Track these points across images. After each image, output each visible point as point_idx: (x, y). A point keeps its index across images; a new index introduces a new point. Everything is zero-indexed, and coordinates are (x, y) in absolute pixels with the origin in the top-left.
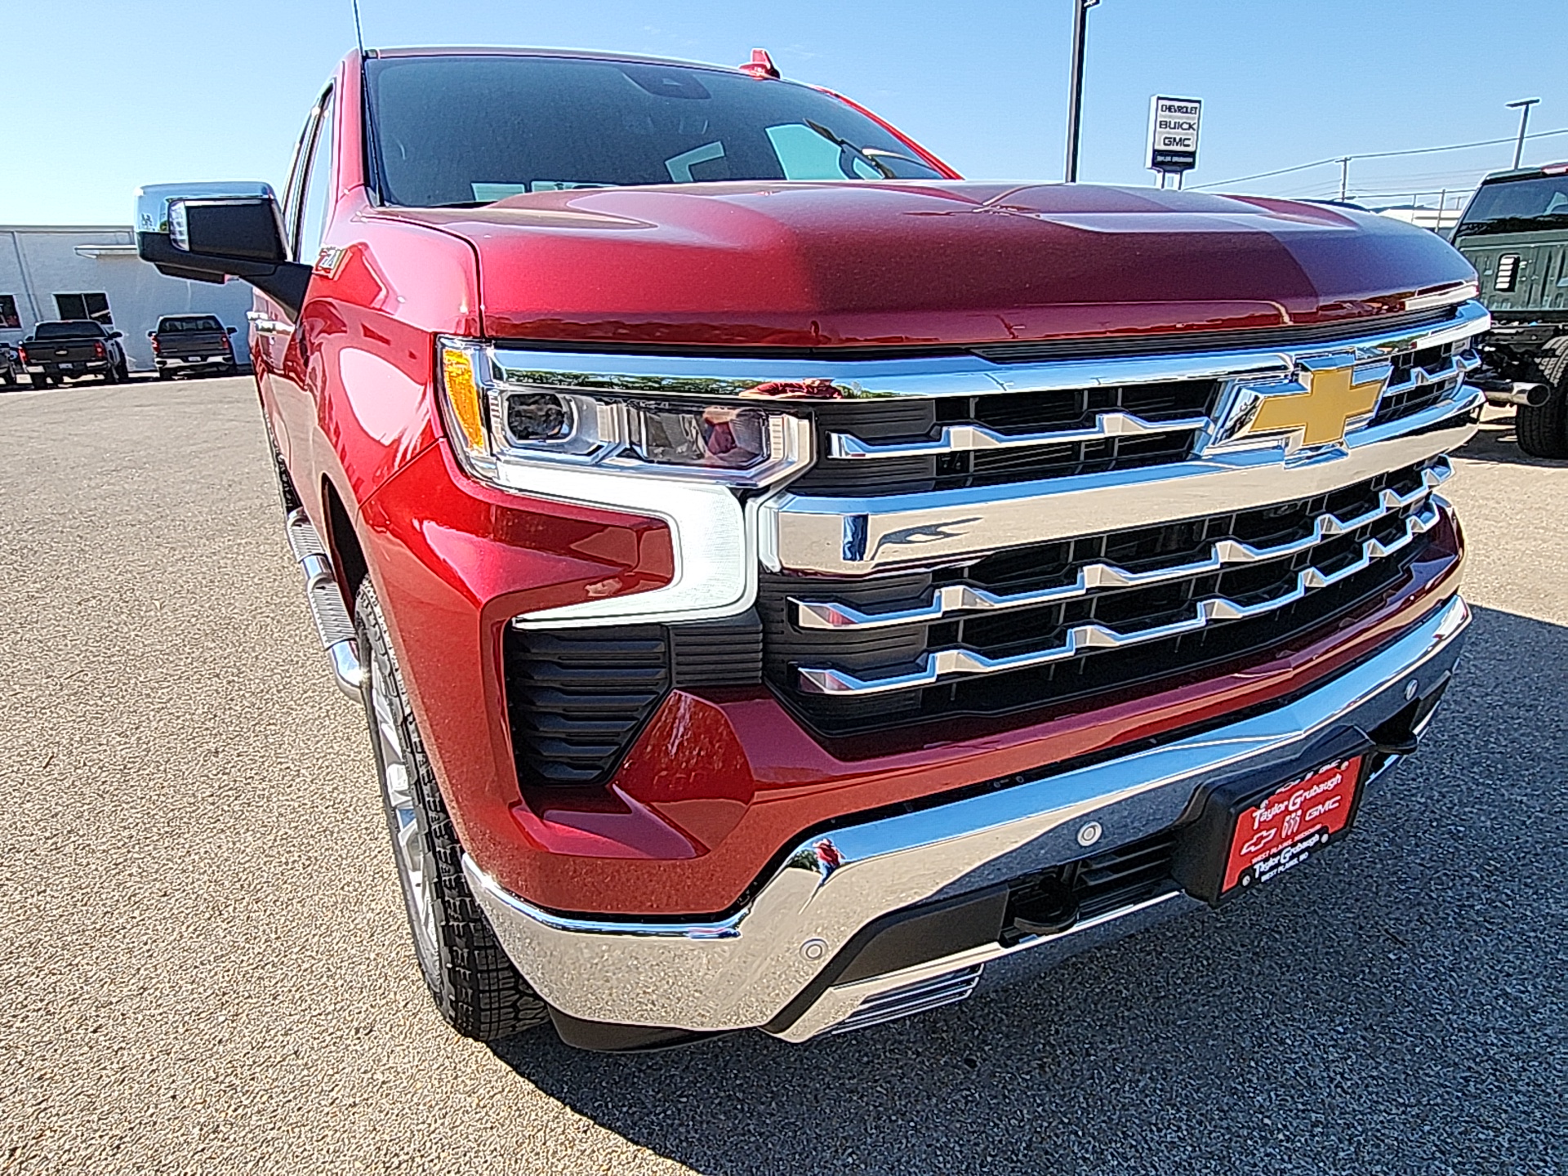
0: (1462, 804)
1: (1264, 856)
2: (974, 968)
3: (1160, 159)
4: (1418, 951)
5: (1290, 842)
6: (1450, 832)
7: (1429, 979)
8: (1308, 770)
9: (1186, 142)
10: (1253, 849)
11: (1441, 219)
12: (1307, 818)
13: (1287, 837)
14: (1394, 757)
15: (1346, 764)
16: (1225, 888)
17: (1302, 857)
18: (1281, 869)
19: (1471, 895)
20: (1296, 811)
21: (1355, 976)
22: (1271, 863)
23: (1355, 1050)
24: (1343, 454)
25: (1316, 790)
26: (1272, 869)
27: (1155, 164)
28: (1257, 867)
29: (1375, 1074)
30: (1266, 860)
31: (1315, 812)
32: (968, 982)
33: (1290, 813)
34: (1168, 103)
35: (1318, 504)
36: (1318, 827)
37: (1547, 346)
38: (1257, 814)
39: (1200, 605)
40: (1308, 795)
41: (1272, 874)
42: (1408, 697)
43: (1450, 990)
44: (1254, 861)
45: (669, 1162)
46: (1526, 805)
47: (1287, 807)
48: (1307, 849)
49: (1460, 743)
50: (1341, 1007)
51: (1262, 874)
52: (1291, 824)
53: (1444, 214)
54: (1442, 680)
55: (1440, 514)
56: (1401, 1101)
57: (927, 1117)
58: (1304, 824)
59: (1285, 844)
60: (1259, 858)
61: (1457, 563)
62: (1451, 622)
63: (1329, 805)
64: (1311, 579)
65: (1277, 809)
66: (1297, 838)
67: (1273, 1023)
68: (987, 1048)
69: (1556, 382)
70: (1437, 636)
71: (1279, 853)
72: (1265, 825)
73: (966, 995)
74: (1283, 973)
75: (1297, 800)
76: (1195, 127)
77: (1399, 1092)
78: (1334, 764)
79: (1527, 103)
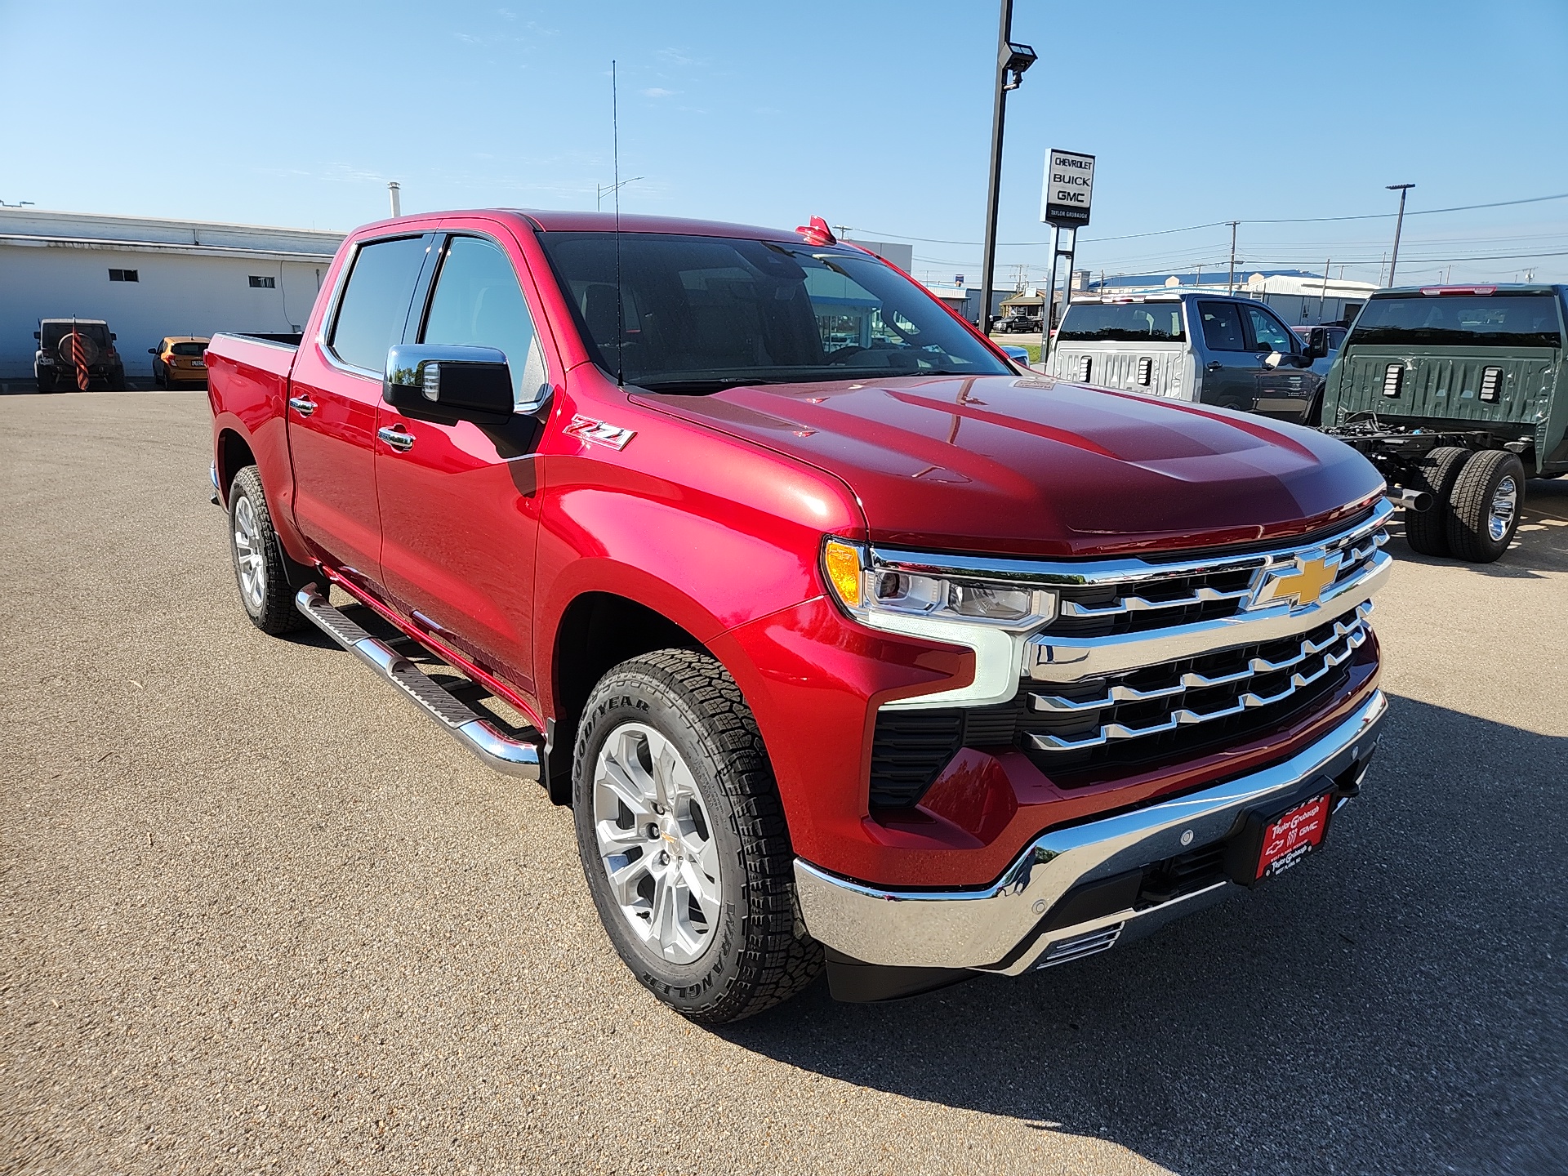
0: (1384, 849)
1: (1277, 858)
2: (1117, 926)
3: (1054, 213)
4: (1363, 947)
5: (1291, 850)
6: (1377, 868)
7: (1372, 964)
8: (1302, 802)
9: (1080, 198)
10: (1272, 852)
11: (1326, 288)
12: (1301, 834)
13: (1290, 846)
14: (1345, 800)
15: (1322, 798)
16: (1257, 877)
17: (1298, 861)
18: (1286, 867)
19: (1394, 910)
20: (1294, 829)
21: (1323, 964)
22: (1281, 862)
23: (1328, 1008)
24: (1318, 607)
25: (1306, 815)
26: (1281, 866)
27: (1049, 218)
28: (1273, 864)
29: (1343, 1020)
30: (1278, 861)
31: (1304, 830)
32: (1111, 936)
33: (1292, 830)
34: (1063, 156)
35: (1301, 638)
36: (1306, 841)
37: (1430, 456)
38: (1275, 829)
39: (1240, 697)
40: (1301, 818)
41: (1281, 870)
42: (1354, 758)
43: (1386, 970)
44: (1272, 860)
45: (888, 1094)
46: (1428, 848)
47: (1290, 825)
48: (1300, 855)
49: (1379, 804)
50: (1316, 983)
51: (1277, 869)
52: (1292, 835)
53: (1329, 283)
54: (1371, 748)
55: (1366, 635)
56: (1361, 1034)
57: (1055, 1060)
58: (1299, 839)
59: (1288, 851)
60: (1275, 859)
61: (1378, 667)
62: (1374, 710)
63: (1312, 827)
64: (1298, 680)
65: (1286, 826)
66: (1295, 847)
67: (1272, 994)
68: (1083, 1018)
69: (1437, 488)
70: (1364, 720)
71: (1285, 857)
72: (1279, 837)
73: (1110, 945)
74: (1274, 964)
75: (1296, 820)
76: (1089, 182)
77: (1358, 1030)
78: (1316, 799)
79: (1405, 187)
